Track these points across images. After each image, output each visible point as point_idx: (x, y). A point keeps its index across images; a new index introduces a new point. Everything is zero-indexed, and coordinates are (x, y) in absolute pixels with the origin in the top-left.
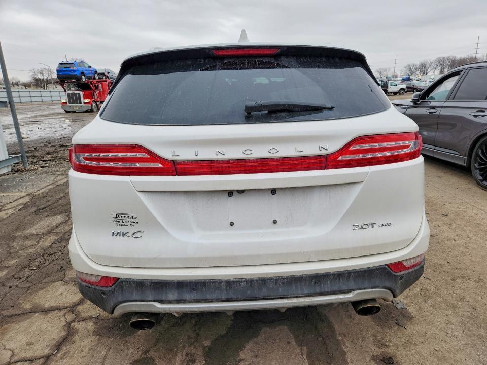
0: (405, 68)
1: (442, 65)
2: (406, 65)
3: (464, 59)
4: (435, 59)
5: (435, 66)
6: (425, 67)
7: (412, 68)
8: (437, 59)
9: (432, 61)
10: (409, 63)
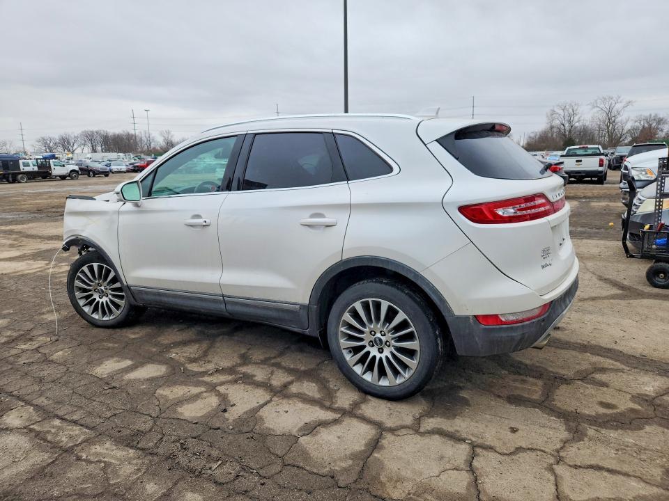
0: (39, 142)
1: (91, 140)
2: (39, 137)
3: (118, 135)
4: (80, 132)
5: (83, 142)
6: (68, 143)
7: (48, 142)
8: (83, 132)
9: (76, 135)
10: (43, 136)
